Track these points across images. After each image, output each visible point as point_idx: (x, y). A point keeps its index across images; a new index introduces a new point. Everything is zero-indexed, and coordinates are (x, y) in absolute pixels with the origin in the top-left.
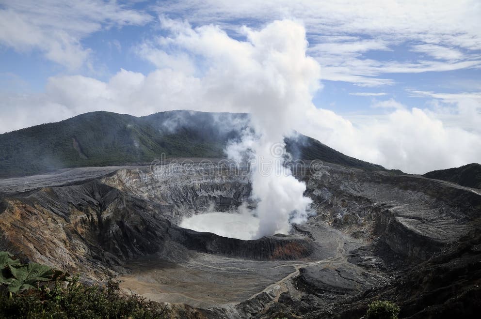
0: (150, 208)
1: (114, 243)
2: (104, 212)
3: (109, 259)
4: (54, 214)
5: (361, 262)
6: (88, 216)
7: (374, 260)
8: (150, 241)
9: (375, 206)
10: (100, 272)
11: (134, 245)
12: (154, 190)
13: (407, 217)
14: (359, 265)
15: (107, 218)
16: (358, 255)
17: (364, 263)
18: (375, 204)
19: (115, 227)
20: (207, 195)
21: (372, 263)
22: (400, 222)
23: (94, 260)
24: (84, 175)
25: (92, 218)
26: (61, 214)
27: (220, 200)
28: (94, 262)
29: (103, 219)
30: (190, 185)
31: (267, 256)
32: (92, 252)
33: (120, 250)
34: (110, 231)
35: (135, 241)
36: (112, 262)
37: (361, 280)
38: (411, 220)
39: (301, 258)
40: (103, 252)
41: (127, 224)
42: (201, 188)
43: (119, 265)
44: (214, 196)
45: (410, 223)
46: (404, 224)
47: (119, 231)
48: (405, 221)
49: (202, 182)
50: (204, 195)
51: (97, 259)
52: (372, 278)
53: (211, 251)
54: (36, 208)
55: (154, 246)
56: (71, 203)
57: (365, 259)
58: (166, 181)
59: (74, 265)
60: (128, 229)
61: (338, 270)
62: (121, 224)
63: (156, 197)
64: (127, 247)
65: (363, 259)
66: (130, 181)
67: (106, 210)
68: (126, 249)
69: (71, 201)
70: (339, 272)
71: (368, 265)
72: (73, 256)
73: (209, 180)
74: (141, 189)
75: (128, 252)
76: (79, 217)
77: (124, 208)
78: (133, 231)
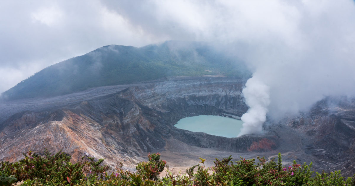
0: (155, 114)
1: (133, 140)
2: (125, 118)
3: (132, 152)
4: (93, 120)
5: (315, 153)
6: (114, 121)
7: (324, 152)
8: (159, 139)
9: (324, 111)
10: (128, 161)
11: (148, 142)
12: (156, 101)
13: (348, 119)
14: (314, 155)
15: (127, 122)
16: (313, 148)
17: (317, 154)
18: (324, 110)
19: (133, 129)
20: (195, 104)
21: (323, 154)
22: (344, 123)
23: (123, 152)
24: (105, 92)
25: (117, 123)
26: (97, 120)
27: (205, 108)
28: (123, 154)
29: (125, 124)
30: (182, 97)
31: (246, 150)
32: (120, 146)
33: (138, 145)
34: (130, 132)
35: (148, 139)
36: (134, 154)
37: (316, 166)
38: (351, 122)
39: (271, 150)
40: (127, 147)
41: (141, 126)
42: (190, 99)
43: (139, 156)
44: (200, 105)
45: (351, 124)
46: (347, 124)
47: (136, 132)
48: (348, 123)
49: (190, 94)
50: (193, 104)
51: (123, 151)
52: (324, 164)
53: (204, 146)
54: (81, 116)
55: (161, 142)
56: (102, 112)
57: (318, 151)
58: (164, 94)
59: (110, 155)
60: (142, 130)
61: (299, 159)
62: (137, 127)
63: (158, 106)
64: (143, 143)
65: (316, 151)
66: (139, 95)
67: (126, 116)
68: (142, 144)
69: (102, 111)
70: (300, 160)
71: (320, 155)
72: (109, 149)
73: (196, 93)
74: (146, 101)
75: (144, 147)
76: (109, 122)
77: (138, 115)
78: (146, 131)
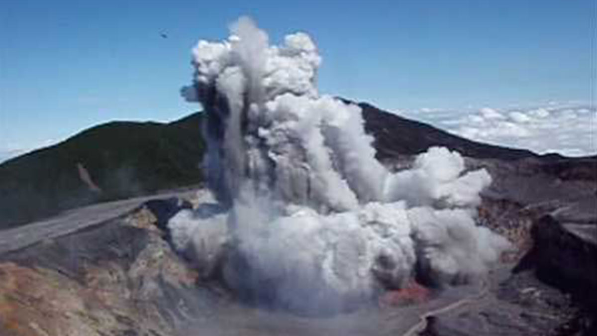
1: (152, 308)
2: (133, 265)
4: (63, 276)
5: (518, 297)
6: (111, 273)
7: (538, 294)
9: (527, 211)
11: (181, 308)
14: (515, 303)
16: (513, 288)
17: (522, 299)
18: (527, 208)
19: (151, 286)
21: (535, 298)
22: (570, 230)
24: (98, 216)
25: (118, 277)
26: (72, 275)
29: (133, 277)
33: (161, 317)
34: (144, 292)
38: (586, 226)
40: (138, 324)
41: (168, 278)
45: (587, 231)
46: (577, 233)
47: (157, 290)
48: (578, 229)
52: (539, 320)
57: (525, 292)
60: (171, 285)
61: (486, 313)
62: (159, 279)
64: (171, 313)
65: (520, 293)
67: (136, 261)
68: (169, 315)
70: (487, 316)
71: (530, 301)
75: (172, 320)
76: (99, 276)
77: (161, 257)
78: (179, 287)
